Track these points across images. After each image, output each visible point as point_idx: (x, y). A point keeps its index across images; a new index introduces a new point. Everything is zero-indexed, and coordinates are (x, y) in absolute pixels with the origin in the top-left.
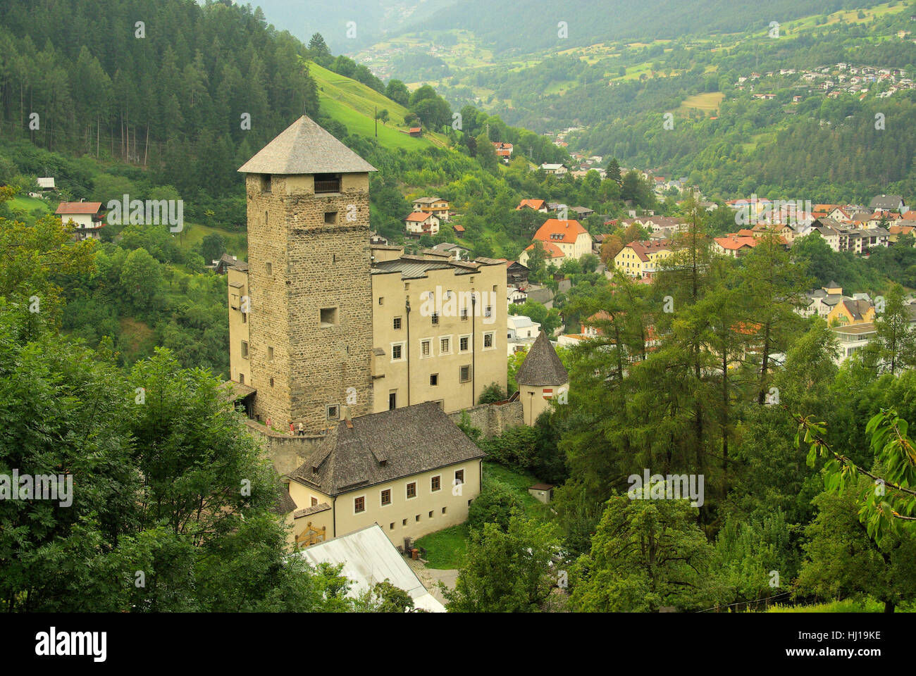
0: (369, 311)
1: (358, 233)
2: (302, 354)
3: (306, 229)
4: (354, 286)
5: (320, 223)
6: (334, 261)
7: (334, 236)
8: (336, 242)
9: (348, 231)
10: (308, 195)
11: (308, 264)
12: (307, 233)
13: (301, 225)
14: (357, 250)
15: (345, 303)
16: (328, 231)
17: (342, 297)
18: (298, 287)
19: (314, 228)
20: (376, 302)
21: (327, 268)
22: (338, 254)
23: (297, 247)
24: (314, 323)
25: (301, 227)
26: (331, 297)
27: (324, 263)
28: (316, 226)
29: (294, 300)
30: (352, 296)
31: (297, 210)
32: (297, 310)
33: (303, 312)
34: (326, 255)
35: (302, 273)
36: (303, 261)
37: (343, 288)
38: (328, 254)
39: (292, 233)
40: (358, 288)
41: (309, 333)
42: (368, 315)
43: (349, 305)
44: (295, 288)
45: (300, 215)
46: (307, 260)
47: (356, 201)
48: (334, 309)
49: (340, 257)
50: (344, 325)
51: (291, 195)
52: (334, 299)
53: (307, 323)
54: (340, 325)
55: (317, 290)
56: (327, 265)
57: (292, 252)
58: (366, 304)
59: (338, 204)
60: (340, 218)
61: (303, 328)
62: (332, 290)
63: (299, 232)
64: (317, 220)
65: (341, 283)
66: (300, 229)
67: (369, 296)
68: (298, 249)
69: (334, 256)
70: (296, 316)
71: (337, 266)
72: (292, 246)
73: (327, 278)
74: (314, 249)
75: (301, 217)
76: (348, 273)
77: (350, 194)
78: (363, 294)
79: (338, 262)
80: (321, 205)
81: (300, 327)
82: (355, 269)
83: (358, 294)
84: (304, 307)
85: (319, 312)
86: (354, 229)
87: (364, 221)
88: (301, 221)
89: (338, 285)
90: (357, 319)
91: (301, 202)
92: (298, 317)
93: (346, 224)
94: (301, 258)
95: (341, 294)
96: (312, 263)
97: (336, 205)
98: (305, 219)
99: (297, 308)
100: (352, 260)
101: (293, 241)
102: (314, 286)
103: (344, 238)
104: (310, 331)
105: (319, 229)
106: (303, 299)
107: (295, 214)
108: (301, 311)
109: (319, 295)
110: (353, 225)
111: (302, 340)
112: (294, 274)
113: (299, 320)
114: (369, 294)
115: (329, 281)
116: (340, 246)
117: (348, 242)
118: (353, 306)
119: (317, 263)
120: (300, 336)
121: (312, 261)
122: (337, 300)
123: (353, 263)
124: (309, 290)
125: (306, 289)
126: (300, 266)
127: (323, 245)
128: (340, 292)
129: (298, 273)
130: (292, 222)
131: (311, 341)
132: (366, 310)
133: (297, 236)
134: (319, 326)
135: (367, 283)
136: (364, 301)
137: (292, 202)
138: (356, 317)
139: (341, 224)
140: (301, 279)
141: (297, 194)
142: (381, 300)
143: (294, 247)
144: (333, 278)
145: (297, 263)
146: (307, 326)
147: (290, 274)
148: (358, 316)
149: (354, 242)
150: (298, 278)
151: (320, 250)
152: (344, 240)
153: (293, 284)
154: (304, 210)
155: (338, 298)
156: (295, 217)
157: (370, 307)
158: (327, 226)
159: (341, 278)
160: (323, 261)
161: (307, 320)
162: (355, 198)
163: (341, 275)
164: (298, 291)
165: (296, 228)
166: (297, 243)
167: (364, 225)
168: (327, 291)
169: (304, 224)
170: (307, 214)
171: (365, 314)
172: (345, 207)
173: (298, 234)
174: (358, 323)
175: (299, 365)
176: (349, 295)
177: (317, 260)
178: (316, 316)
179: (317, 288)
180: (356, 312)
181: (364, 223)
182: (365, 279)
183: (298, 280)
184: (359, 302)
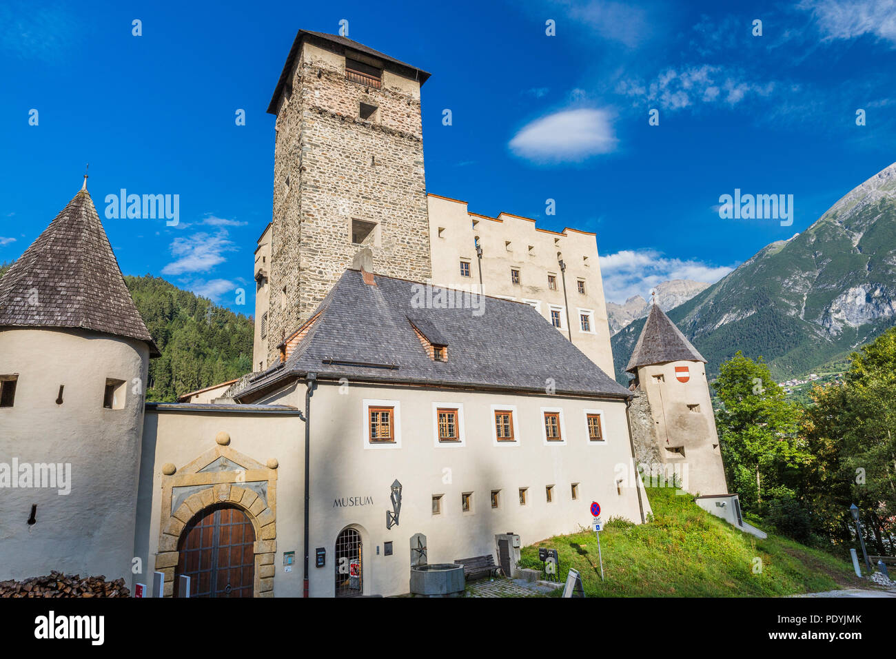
0: (424, 242)
1: (406, 141)
2: (321, 272)
3: (333, 111)
4: (402, 202)
5: (353, 111)
6: (373, 164)
7: (374, 133)
8: (375, 140)
9: (393, 135)
10: (336, 74)
11: (334, 155)
12: (333, 116)
13: (325, 103)
14: (405, 160)
15: (389, 220)
16: (364, 125)
17: (385, 213)
18: (317, 178)
19: (344, 114)
20: (434, 232)
21: (362, 169)
22: (378, 155)
23: (318, 128)
24: (341, 234)
25: (324, 106)
26: (369, 207)
27: (359, 161)
28: (346, 112)
29: (311, 194)
30: (400, 215)
31: (320, 84)
32: (314, 209)
33: (325, 215)
34: (361, 152)
35: (325, 163)
36: (326, 149)
37: (386, 200)
38: (364, 152)
39: (311, 110)
40: (408, 206)
41: (333, 246)
42: (423, 245)
43: (396, 224)
44: (313, 179)
45: (324, 91)
46: (333, 150)
47: (403, 104)
48: (374, 225)
49: (382, 161)
50: (388, 248)
51: (311, 65)
52: (372, 210)
53: (331, 230)
54: (383, 248)
55: (347, 191)
56: (362, 165)
57: (310, 131)
58: (420, 231)
59: (379, 99)
60: (383, 116)
61: (323, 237)
62: (370, 199)
63: (322, 112)
64: (348, 106)
65: (384, 194)
66: (323, 107)
67: (424, 221)
68: (320, 131)
69: (373, 157)
70: (313, 216)
71: (378, 171)
72: (311, 125)
73: (363, 181)
74: (343, 138)
75: (325, 95)
76: (393, 184)
77: (395, 94)
78: (416, 217)
79: (380, 167)
80: (354, 92)
81: (319, 233)
82: (403, 182)
83: (408, 215)
84: (326, 207)
85: (350, 222)
86: (402, 135)
87: (414, 130)
88: (325, 100)
89: (379, 195)
90: (408, 247)
91: (326, 78)
92: (317, 219)
93: (391, 125)
94: (322, 143)
95: (384, 208)
96: (341, 155)
97: (376, 99)
98: (331, 99)
99: (315, 206)
100: (398, 170)
101: (312, 119)
102: (342, 185)
103: (388, 141)
104: (335, 243)
105: (352, 117)
106: (326, 198)
107: (316, 89)
108: (322, 212)
109: (350, 198)
110: (400, 130)
111: (322, 252)
112: (311, 160)
113: (317, 223)
114: (424, 219)
115: (365, 186)
116: (382, 148)
117: (393, 146)
118: (402, 229)
119: (347, 157)
120: (319, 245)
121: (340, 153)
122: (377, 214)
123: (400, 174)
124: (335, 188)
125: (330, 185)
126: (321, 153)
127: (357, 139)
128: (382, 204)
129: (318, 161)
130: (312, 96)
131: (335, 257)
132: (421, 239)
133: (319, 116)
134: (350, 239)
135: (420, 204)
136: (417, 226)
137: (312, 73)
138: (406, 243)
139: (384, 124)
140: (322, 170)
141: (321, 67)
142: (441, 230)
143: (313, 126)
144: (372, 183)
145: (317, 148)
146: (331, 235)
147: (305, 159)
148: (408, 243)
149: (401, 150)
150: (318, 168)
151: (352, 143)
152: (386, 143)
153: (309, 173)
154: (329, 88)
155: (378, 210)
156: (317, 92)
157: (427, 237)
158: (363, 120)
159: (384, 188)
160: (357, 159)
161: (331, 226)
162: (402, 100)
163: (382, 183)
164: (318, 184)
165: (317, 105)
166: (318, 123)
167: (415, 134)
168: (363, 197)
169: (329, 104)
170: (334, 95)
171: (419, 243)
172: (389, 105)
173: (320, 113)
174: (409, 252)
175: (315, 286)
176: (395, 213)
177: (348, 154)
178: (345, 226)
179: (347, 189)
180: (407, 237)
181: (414, 132)
182: (417, 198)
183: (319, 170)
184: (410, 225)
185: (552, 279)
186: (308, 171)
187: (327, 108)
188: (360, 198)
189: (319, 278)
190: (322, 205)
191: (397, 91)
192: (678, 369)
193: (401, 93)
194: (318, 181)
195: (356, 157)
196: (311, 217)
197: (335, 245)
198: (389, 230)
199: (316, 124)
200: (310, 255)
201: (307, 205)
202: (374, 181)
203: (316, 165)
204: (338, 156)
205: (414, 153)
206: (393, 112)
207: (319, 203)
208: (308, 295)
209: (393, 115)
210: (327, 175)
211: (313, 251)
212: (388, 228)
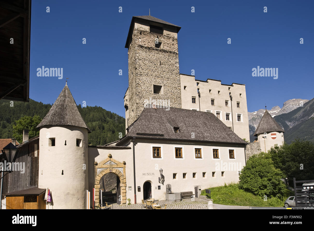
0: (179, 91)
1: (172, 54)
2: (143, 104)
3: (146, 46)
4: (171, 78)
5: (153, 45)
6: (160, 64)
7: (160, 53)
8: (161, 55)
9: (167, 53)
10: (146, 31)
11: (147, 62)
12: (146, 48)
13: (143, 43)
14: (172, 62)
15: (166, 84)
16: (157, 50)
17: (165, 82)
18: (141, 71)
19: (150, 47)
20: (182, 88)
21: (157, 67)
22: (162, 61)
23: (141, 53)
24: (150, 91)
25: (143, 44)
26: (159, 80)
27: (155, 64)
28: (150, 46)
29: (139, 77)
30: (170, 82)
31: (141, 36)
32: (140, 82)
33: (144, 84)
34: (156, 60)
35: (144, 66)
36: (144, 60)
37: (165, 77)
38: (157, 60)
39: (138, 46)
40: (173, 79)
41: (147, 95)
42: (178, 93)
43: (169, 86)
44: (140, 72)
45: (142, 39)
46: (146, 60)
47: (171, 40)
48: (161, 86)
49: (164, 63)
50: (166, 95)
51: (138, 29)
52: (160, 81)
53: (146, 90)
54: (164, 95)
55: (151, 75)
56: (156, 65)
57: (138, 54)
58: (177, 88)
59: (162, 39)
60: (164, 46)
61: (144, 92)
62: (159, 77)
63: (142, 47)
64: (151, 43)
65: (164, 75)
66: (142, 45)
67: (179, 84)
68: (141, 54)
69: (160, 62)
70: (140, 85)
71: (162, 67)
72: (138, 52)
73: (157, 71)
74: (150, 56)
75: (143, 40)
76: (168, 71)
77: (168, 37)
78: (176, 83)
79: (163, 65)
80: (153, 38)
81: (142, 91)
82: (171, 70)
83: (173, 82)
84: (144, 81)
85: (153, 86)
86: (171, 52)
87: (175, 50)
88: (143, 42)
89: (162, 76)
90: (173, 94)
91: (143, 34)
92: (141, 86)
93: (166, 49)
94: (142, 58)
95: (164, 80)
96: (149, 62)
97: (161, 40)
98: (145, 41)
99: (141, 82)
100: (169, 66)
101: (138, 50)
102: (150, 73)
103: (165, 55)
104: (148, 94)
105: (152, 48)
106: (144, 78)
107: (140, 38)
108: (143, 83)
109: (152, 78)
110: (170, 50)
111: (143, 97)
112: (139, 65)
113: (141, 87)
114: (179, 83)
115: (158, 73)
116: (163, 58)
117: (168, 57)
118: (171, 87)
119: (151, 63)
120: (142, 95)
121: (149, 61)
122: (162, 82)
123: (170, 67)
124: (147, 74)
125: (145, 74)
126: (142, 62)
127: (154, 56)
128: (164, 79)
129: (141, 65)
130: (138, 41)
131: (148, 99)
132: (178, 91)
133: (141, 48)
134: (153, 92)
135: (177, 78)
136: (176, 86)
137: (138, 32)
138: (172, 93)
139: (164, 49)
140: (143, 68)
141: (141, 30)
142: (185, 87)
143: (139, 52)
144: (160, 71)
145: (141, 60)
146: (146, 91)
147: (137, 65)
148: (173, 92)
149: (170, 58)
150: (141, 67)
151: (153, 57)
152: (165, 56)
154: (144, 37)
155: (162, 81)
156: (140, 39)
157: (180, 90)
158: (156, 48)
159: (164, 73)
160: (155, 63)
161: (146, 88)
162: (170, 39)
163: (164, 71)
164: (141, 73)
165: (140, 44)
166: (141, 51)
167: (175, 52)
168: (157, 77)
169: (144, 44)
170: (146, 40)
171: (177, 92)
172: (166, 41)
173: (141, 47)
174: (173, 95)
175: (142, 109)
176: (168, 82)
177: (151, 62)
178: (151, 88)
179: (151, 74)
180: (173, 90)
181: (175, 51)
182: (176, 76)
183: (141, 68)
184: (174, 86)
185: (226, 103)
186: (138, 69)
187: (143, 45)
188: (156, 77)
189: (143, 106)
190: (143, 81)
191: (169, 36)
192: (272, 135)
193: (170, 36)
194: (141, 72)
195: (154, 62)
196: (139, 85)
197: (148, 95)
198: (166, 88)
199: (140, 52)
200: (140, 99)
201: (138, 81)
202: (161, 71)
203: (140, 66)
204: (148, 63)
205: (175, 59)
206: (167, 44)
207: (142, 80)
208: (139, 112)
209: (167, 45)
210: (144, 70)
211: (141, 97)
212: (166, 87)
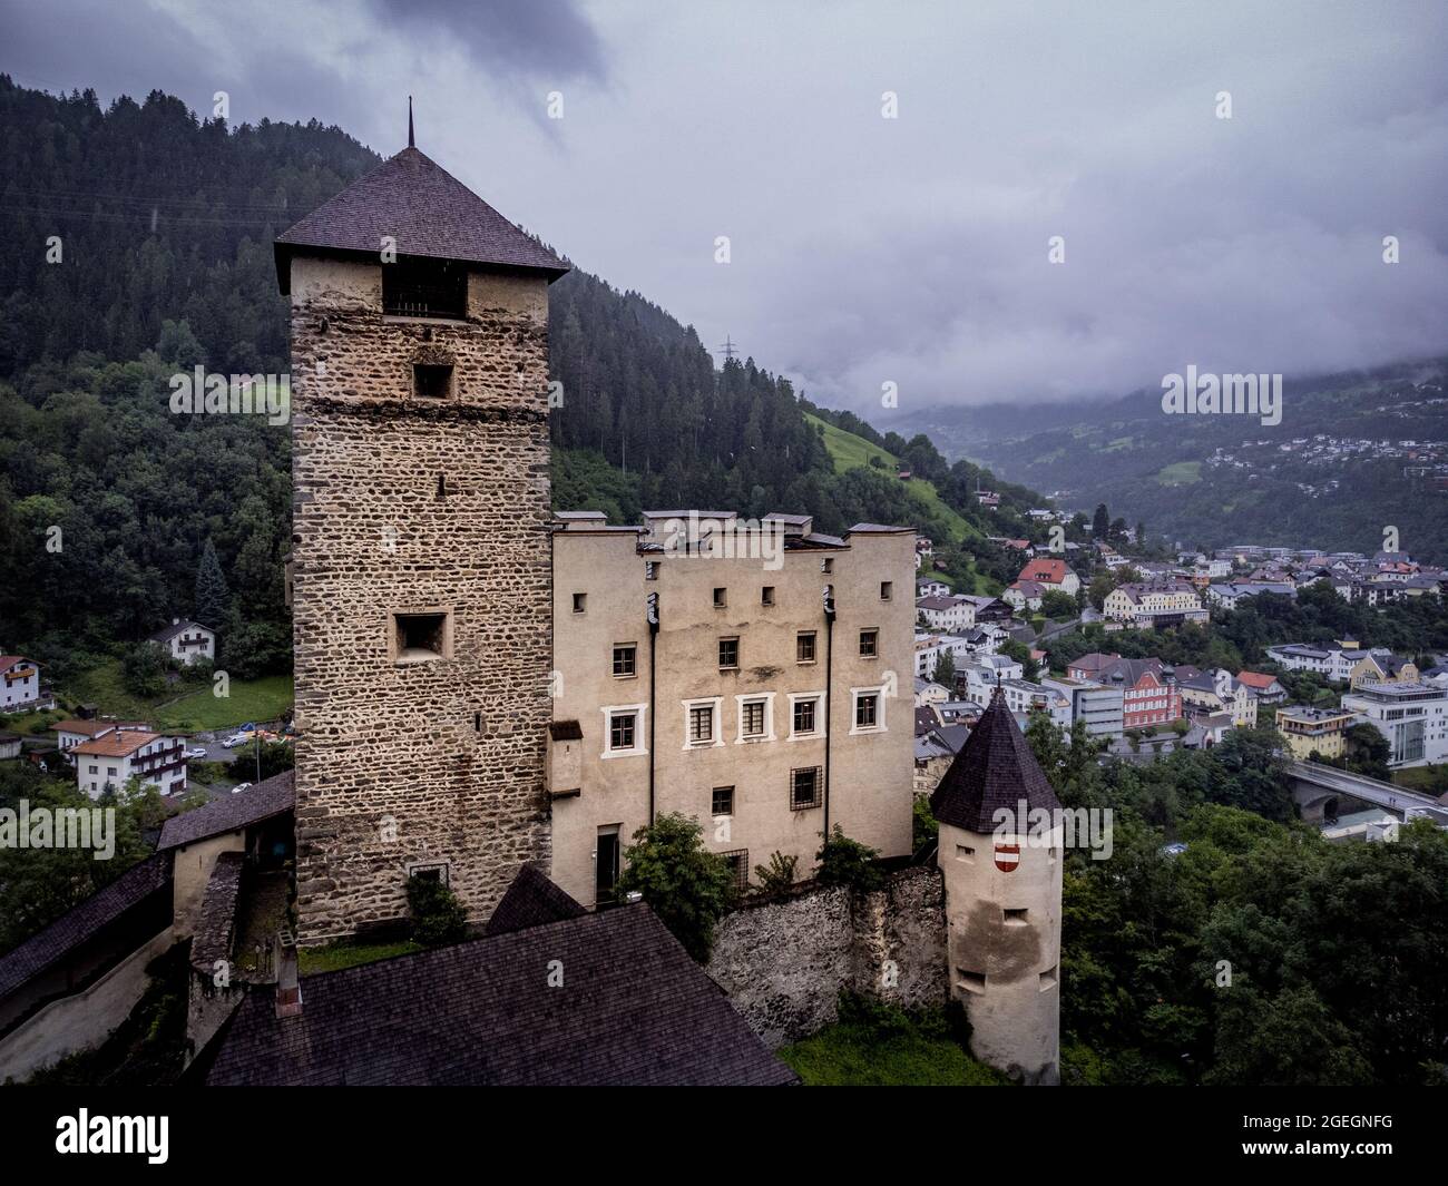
0: (542, 628)
1: (514, 426)
2: (334, 731)
3: (354, 400)
4: (500, 559)
5: (399, 388)
6: (441, 494)
7: (442, 428)
8: (448, 442)
9: (486, 420)
10: (362, 311)
11: (359, 494)
12: (357, 411)
13: (338, 387)
14: (510, 468)
15: (470, 602)
16: (422, 414)
17: (463, 588)
18: (325, 552)
19: (378, 401)
20: (563, 605)
21: (418, 510)
22: (452, 474)
23: (325, 447)
24: (374, 650)
25: (337, 394)
26: (428, 584)
27: (410, 494)
28: (384, 395)
29: (312, 587)
30: (494, 586)
31: (326, 347)
32: (319, 614)
33: (340, 620)
34: (415, 476)
35: (340, 516)
36: (342, 485)
37: (465, 563)
38: (422, 473)
39: (308, 410)
40: (512, 565)
41: (356, 677)
42: (539, 635)
43: (484, 607)
44: (316, 554)
45: (335, 361)
46: (356, 484)
47: (508, 343)
48: (441, 617)
49: (460, 483)
50: (468, 658)
51: (308, 308)
52: (437, 589)
53: (353, 648)
54: (456, 659)
55: (384, 563)
56: (418, 502)
57: (307, 458)
58: (535, 609)
59: (458, 345)
60: (463, 385)
61: (338, 664)
62: (432, 568)
63: (329, 407)
64: (389, 380)
65: (461, 552)
66: (333, 398)
67: (545, 588)
68: (328, 452)
69: (442, 479)
70: (316, 628)
71: (451, 507)
72: (309, 443)
73: (417, 534)
74: (377, 454)
75: (338, 369)
76: (481, 526)
77: (492, 325)
78: (526, 582)
79: (454, 497)
80: (401, 345)
81: (330, 659)
82: (503, 517)
83: (512, 582)
84: (342, 605)
85: (392, 624)
86: (504, 415)
87: (532, 397)
88: (338, 379)
89: (451, 555)
90: (508, 646)
91: (339, 329)
92: (325, 633)
93: (480, 400)
94: (334, 476)
95: (461, 579)
96: (372, 492)
97: (451, 348)
98: (350, 374)
99: (320, 609)
100: (494, 494)
101: (310, 429)
103: (472, 435)
104: (361, 671)
105: (395, 405)
106: (343, 587)
107: (320, 359)
108: (335, 617)
109: (390, 576)
110: (499, 405)
111: (335, 693)
112: (311, 517)
113: (325, 641)
114: (543, 583)
115: (423, 543)
116: (460, 455)
117: (485, 446)
118: (497, 612)
119: (386, 492)
120: (329, 682)
121: (372, 486)
122: (446, 594)
123: (498, 502)
124: (360, 563)
125: (350, 560)
126: (330, 496)
127: (406, 449)
128: (457, 573)
129: (324, 517)
130: (310, 379)
132: (535, 625)
133: (326, 418)
134: (390, 657)
135: (538, 555)
136: (529, 599)
137: (310, 327)
138: (504, 640)
139: (464, 400)
140: (334, 533)
141: (328, 305)
142: (578, 600)
143: (314, 445)
144: (436, 534)
145: (325, 490)
146: (353, 658)
147: (299, 518)
148: (509, 637)
149: (501, 449)
150: (324, 530)
151: (395, 461)
152: (470, 441)
153: (308, 545)
154: (347, 350)
155: (450, 587)
156: (321, 367)
157: (547, 617)
158: (419, 403)
159: (461, 539)
160: (406, 491)
161: (353, 640)
162: (506, 336)
163: (459, 529)
164: (325, 563)
165: (321, 396)
166: (324, 436)
167: (533, 407)
168: (417, 568)
169: (346, 388)
170: (359, 363)
171: (532, 632)
172: (478, 355)
173: (327, 412)
174: (509, 655)
175: (324, 759)
176: (484, 584)
177: (386, 486)
178: (382, 633)
179: (386, 558)
180: (506, 627)
181: (532, 402)
182: (533, 543)
183: (326, 535)
184: (513, 601)
185: (805, 642)
186: (306, 540)
187: (342, 398)
188: (412, 571)
189: (330, 741)
190: (334, 603)
191: (495, 318)
193: (506, 319)
194: (327, 557)
195: (403, 488)
196: (312, 633)
197: (361, 675)
198: (471, 621)
199: (321, 438)
200: (312, 704)
201: (305, 610)
202: (441, 530)
203: (321, 524)
204: (367, 495)
205: (530, 449)
206: (486, 369)
207: (329, 600)
209: (487, 375)
210: (344, 539)
211: (322, 695)
212: (469, 617)
